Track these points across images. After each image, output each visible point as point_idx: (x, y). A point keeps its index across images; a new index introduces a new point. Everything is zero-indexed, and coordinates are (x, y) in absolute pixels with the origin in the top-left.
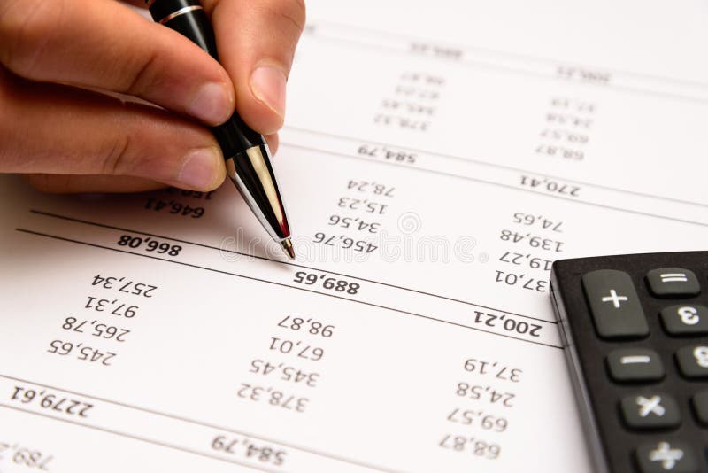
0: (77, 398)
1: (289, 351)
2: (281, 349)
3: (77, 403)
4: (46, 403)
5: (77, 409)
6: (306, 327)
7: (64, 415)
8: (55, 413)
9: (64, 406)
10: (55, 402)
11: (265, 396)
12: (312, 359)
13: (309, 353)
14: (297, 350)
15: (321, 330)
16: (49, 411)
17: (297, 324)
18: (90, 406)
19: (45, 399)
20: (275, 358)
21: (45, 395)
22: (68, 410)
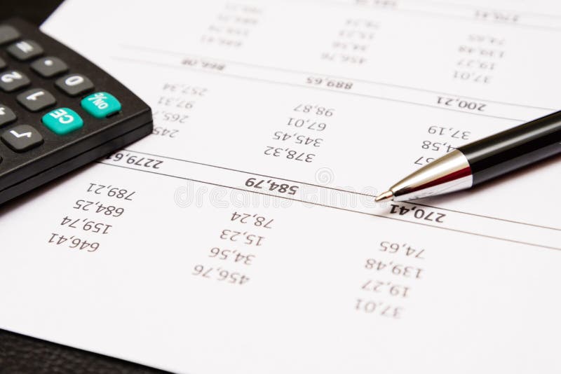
0: (152, 158)
1: (301, 125)
2: (296, 125)
3: (152, 160)
4: (130, 161)
5: (152, 164)
6: (314, 111)
7: (143, 167)
8: (137, 167)
9: (143, 163)
10: (136, 160)
11: (284, 154)
12: (318, 130)
13: (316, 127)
14: (307, 125)
15: (324, 113)
16: (133, 166)
17: (307, 110)
18: (161, 162)
19: (130, 159)
20: (291, 130)
21: (129, 156)
22: (146, 165)
